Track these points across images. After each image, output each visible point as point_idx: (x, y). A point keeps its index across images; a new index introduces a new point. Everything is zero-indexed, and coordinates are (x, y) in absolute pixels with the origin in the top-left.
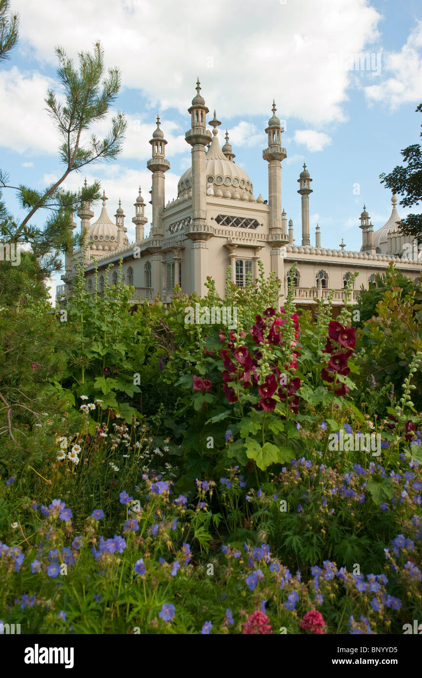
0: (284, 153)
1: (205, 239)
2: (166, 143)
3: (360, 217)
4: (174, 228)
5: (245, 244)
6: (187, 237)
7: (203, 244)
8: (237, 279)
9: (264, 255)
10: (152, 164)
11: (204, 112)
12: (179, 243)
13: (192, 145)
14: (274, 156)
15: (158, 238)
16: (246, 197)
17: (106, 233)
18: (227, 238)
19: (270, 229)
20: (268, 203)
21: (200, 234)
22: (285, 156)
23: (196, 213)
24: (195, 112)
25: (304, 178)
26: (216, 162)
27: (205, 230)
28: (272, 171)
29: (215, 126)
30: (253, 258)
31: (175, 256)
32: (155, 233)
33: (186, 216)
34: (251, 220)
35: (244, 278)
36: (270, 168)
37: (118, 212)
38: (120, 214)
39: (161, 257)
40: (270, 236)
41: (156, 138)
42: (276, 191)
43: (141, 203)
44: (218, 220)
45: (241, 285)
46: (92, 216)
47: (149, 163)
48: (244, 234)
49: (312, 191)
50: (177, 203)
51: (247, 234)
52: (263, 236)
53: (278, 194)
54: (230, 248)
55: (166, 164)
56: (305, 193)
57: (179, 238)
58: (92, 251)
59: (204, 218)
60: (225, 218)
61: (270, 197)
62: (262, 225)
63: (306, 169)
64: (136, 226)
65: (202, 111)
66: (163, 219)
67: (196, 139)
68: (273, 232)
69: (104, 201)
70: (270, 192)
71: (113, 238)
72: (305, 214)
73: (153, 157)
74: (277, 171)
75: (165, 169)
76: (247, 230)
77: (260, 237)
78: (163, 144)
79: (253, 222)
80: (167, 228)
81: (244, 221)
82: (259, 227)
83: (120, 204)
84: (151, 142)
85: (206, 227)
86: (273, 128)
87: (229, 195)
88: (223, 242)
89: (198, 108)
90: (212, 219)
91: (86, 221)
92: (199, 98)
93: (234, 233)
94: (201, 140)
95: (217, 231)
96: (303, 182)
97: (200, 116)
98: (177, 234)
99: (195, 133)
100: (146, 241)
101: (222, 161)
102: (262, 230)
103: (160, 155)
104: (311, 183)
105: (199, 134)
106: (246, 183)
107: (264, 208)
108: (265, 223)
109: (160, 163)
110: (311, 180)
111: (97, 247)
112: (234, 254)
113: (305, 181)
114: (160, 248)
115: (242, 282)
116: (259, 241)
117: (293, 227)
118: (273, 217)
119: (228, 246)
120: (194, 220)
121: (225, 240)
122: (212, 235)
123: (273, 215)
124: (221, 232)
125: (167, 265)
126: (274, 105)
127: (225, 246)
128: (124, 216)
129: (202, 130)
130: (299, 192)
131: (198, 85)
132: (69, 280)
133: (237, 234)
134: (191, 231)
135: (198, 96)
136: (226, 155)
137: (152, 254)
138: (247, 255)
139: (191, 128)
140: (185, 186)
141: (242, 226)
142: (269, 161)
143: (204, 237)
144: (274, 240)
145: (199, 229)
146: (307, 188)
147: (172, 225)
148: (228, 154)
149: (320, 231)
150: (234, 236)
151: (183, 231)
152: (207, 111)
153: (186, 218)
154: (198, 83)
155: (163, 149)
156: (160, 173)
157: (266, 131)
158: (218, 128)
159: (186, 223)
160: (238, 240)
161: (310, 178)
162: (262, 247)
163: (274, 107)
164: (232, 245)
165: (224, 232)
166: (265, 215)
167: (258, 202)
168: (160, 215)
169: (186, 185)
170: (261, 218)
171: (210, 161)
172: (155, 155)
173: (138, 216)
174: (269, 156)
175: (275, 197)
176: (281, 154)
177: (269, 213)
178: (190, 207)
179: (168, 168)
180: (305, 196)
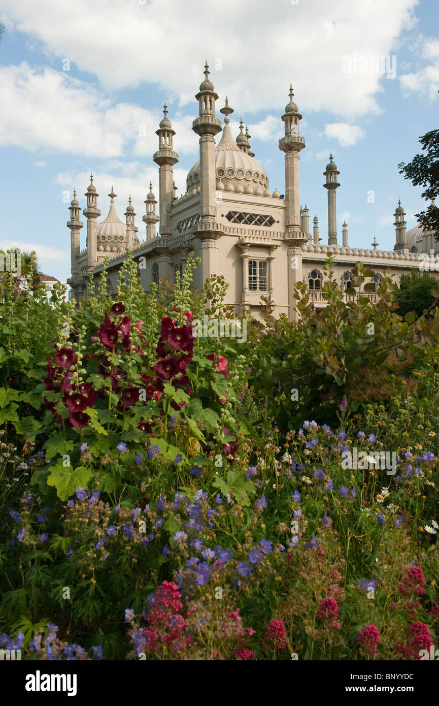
0: (303, 142)
1: (215, 238)
2: (174, 133)
3: (395, 213)
4: (183, 226)
5: (259, 243)
6: (195, 236)
7: (212, 243)
8: (249, 282)
9: (280, 254)
10: (158, 156)
11: (213, 99)
12: (187, 243)
13: (201, 135)
14: (290, 146)
15: (166, 237)
16: (261, 191)
17: (114, 233)
18: (239, 237)
19: (287, 226)
20: (284, 198)
21: (209, 232)
22: (304, 146)
23: (205, 209)
24: (203, 98)
25: (331, 170)
26: (228, 154)
27: (213, 228)
28: (289, 163)
29: (227, 114)
30: (268, 258)
31: (183, 256)
32: (162, 232)
33: (195, 213)
34: (266, 217)
35: (258, 280)
36: (286, 159)
37: (128, 210)
38: (130, 213)
39: (169, 258)
40: (287, 234)
41: (163, 128)
42: (293, 185)
43: (152, 200)
44: (229, 217)
45: (254, 288)
46: (99, 215)
47: (155, 155)
48: (258, 232)
49: (339, 185)
50: (185, 198)
51: (261, 233)
52: (279, 234)
53: (295, 188)
54: (242, 247)
55: (174, 157)
56: (331, 186)
57: (187, 237)
58: (99, 252)
59: (213, 214)
60: (237, 215)
61: (287, 191)
62: (278, 222)
63: (333, 160)
64: (146, 224)
65: (210, 98)
66: (171, 217)
67: (204, 129)
68: (290, 230)
69: (112, 198)
70: (287, 186)
71: (122, 238)
72: (331, 210)
73: (160, 149)
74: (295, 163)
75: (173, 162)
76: (262, 228)
77: (276, 235)
78: (170, 135)
79: (268, 218)
80: (175, 225)
81: (258, 217)
82: (275, 225)
83: (130, 202)
84: (158, 133)
85: (215, 225)
86: (291, 116)
87: (241, 189)
88: (235, 241)
89: (206, 94)
90: (222, 216)
91: (92, 219)
92: (207, 83)
93: (247, 231)
94: (209, 130)
95: (228, 229)
96: (329, 175)
97: (208, 103)
98: (186, 232)
99: (203, 122)
100: (154, 241)
101: (234, 152)
102: (278, 228)
103: (167, 147)
104: (338, 176)
105: (207, 122)
106: (260, 176)
107: (280, 203)
108: (281, 220)
109: (167, 156)
110: (338, 173)
111: (105, 248)
112: (246, 254)
113: (331, 174)
114: (167, 248)
115: (256, 285)
116: (275, 240)
117: (318, 225)
118: (290, 214)
119: (239, 246)
120: (203, 217)
121: (237, 239)
122: (222, 234)
123: (290, 210)
124: (232, 230)
125: (174, 267)
126: (291, 90)
127: (236, 246)
128: (135, 215)
129: (210, 118)
130: (325, 186)
131: (206, 69)
132: (75, 284)
133: (250, 233)
134: (199, 230)
135: (207, 80)
136: (239, 146)
137: (159, 255)
138: (261, 255)
139: (198, 116)
140: (194, 181)
141: (256, 224)
142: (285, 152)
143: (213, 236)
144: (291, 238)
145: (208, 227)
146: (334, 182)
147: (180, 223)
148: (242, 144)
149: (347, 228)
150: (247, 234)
151: (191, 230)
152: (216, 97)
153: (195, 216)
154: (206, 67)
155: (171, 141)
156: (167, 167)
157: (283, 118)
158: (229, 116)
159: (195, 221)
160: (251, 238)
161: (338, 170)
162: (277, 246)
163: (291, 92)
164: (245, 245)
165: (236, 230)
166: (282, 211)
167: (274, 197)
168: (168, 212)
169: (195, 179)
170: (278, 215)
171: (221, 152)
172: (162, 147)
173: (149, 214)
174: (285, 145)
175: (293, 191)
176: (299, 144)
177: (285, 209)
178: (198, 203)
179: (176, 161)
180: (331, 190)
